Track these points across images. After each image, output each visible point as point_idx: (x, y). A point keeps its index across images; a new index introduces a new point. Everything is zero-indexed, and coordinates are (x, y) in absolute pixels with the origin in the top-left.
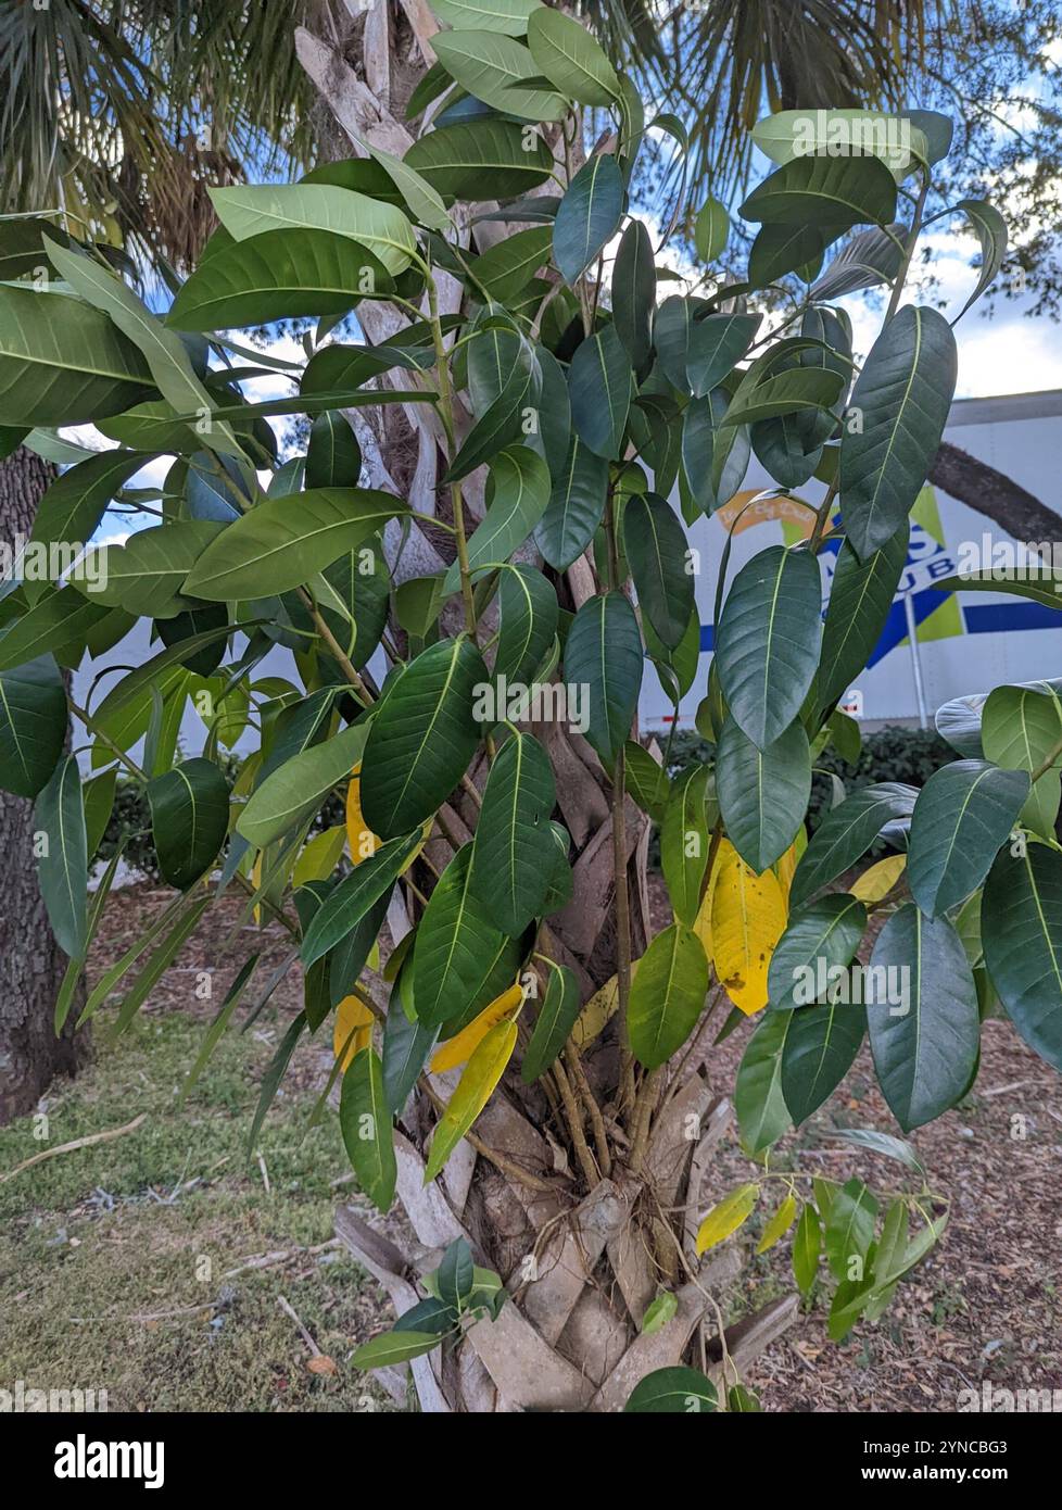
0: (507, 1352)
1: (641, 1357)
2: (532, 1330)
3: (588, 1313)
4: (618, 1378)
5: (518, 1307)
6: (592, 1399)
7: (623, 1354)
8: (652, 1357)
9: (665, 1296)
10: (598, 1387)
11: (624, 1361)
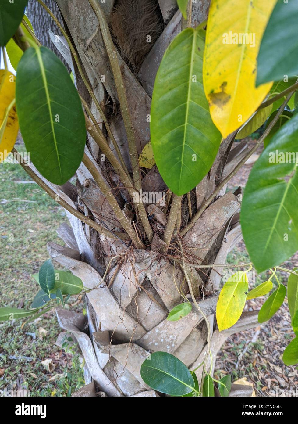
0: (103, 306)
1: (171, 325)
2: (114, 300)
3: (144, 300)
4: (157, 331)
5: (109, 288)
6: (143, 336)
7: (162, 321)
8: (176, 327)
9: (185, 304)
10: (147, 331)
11: (161, 325)
